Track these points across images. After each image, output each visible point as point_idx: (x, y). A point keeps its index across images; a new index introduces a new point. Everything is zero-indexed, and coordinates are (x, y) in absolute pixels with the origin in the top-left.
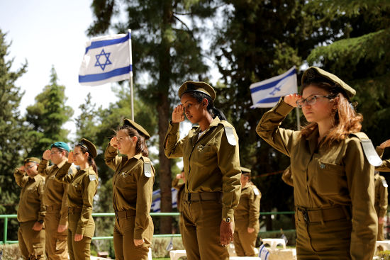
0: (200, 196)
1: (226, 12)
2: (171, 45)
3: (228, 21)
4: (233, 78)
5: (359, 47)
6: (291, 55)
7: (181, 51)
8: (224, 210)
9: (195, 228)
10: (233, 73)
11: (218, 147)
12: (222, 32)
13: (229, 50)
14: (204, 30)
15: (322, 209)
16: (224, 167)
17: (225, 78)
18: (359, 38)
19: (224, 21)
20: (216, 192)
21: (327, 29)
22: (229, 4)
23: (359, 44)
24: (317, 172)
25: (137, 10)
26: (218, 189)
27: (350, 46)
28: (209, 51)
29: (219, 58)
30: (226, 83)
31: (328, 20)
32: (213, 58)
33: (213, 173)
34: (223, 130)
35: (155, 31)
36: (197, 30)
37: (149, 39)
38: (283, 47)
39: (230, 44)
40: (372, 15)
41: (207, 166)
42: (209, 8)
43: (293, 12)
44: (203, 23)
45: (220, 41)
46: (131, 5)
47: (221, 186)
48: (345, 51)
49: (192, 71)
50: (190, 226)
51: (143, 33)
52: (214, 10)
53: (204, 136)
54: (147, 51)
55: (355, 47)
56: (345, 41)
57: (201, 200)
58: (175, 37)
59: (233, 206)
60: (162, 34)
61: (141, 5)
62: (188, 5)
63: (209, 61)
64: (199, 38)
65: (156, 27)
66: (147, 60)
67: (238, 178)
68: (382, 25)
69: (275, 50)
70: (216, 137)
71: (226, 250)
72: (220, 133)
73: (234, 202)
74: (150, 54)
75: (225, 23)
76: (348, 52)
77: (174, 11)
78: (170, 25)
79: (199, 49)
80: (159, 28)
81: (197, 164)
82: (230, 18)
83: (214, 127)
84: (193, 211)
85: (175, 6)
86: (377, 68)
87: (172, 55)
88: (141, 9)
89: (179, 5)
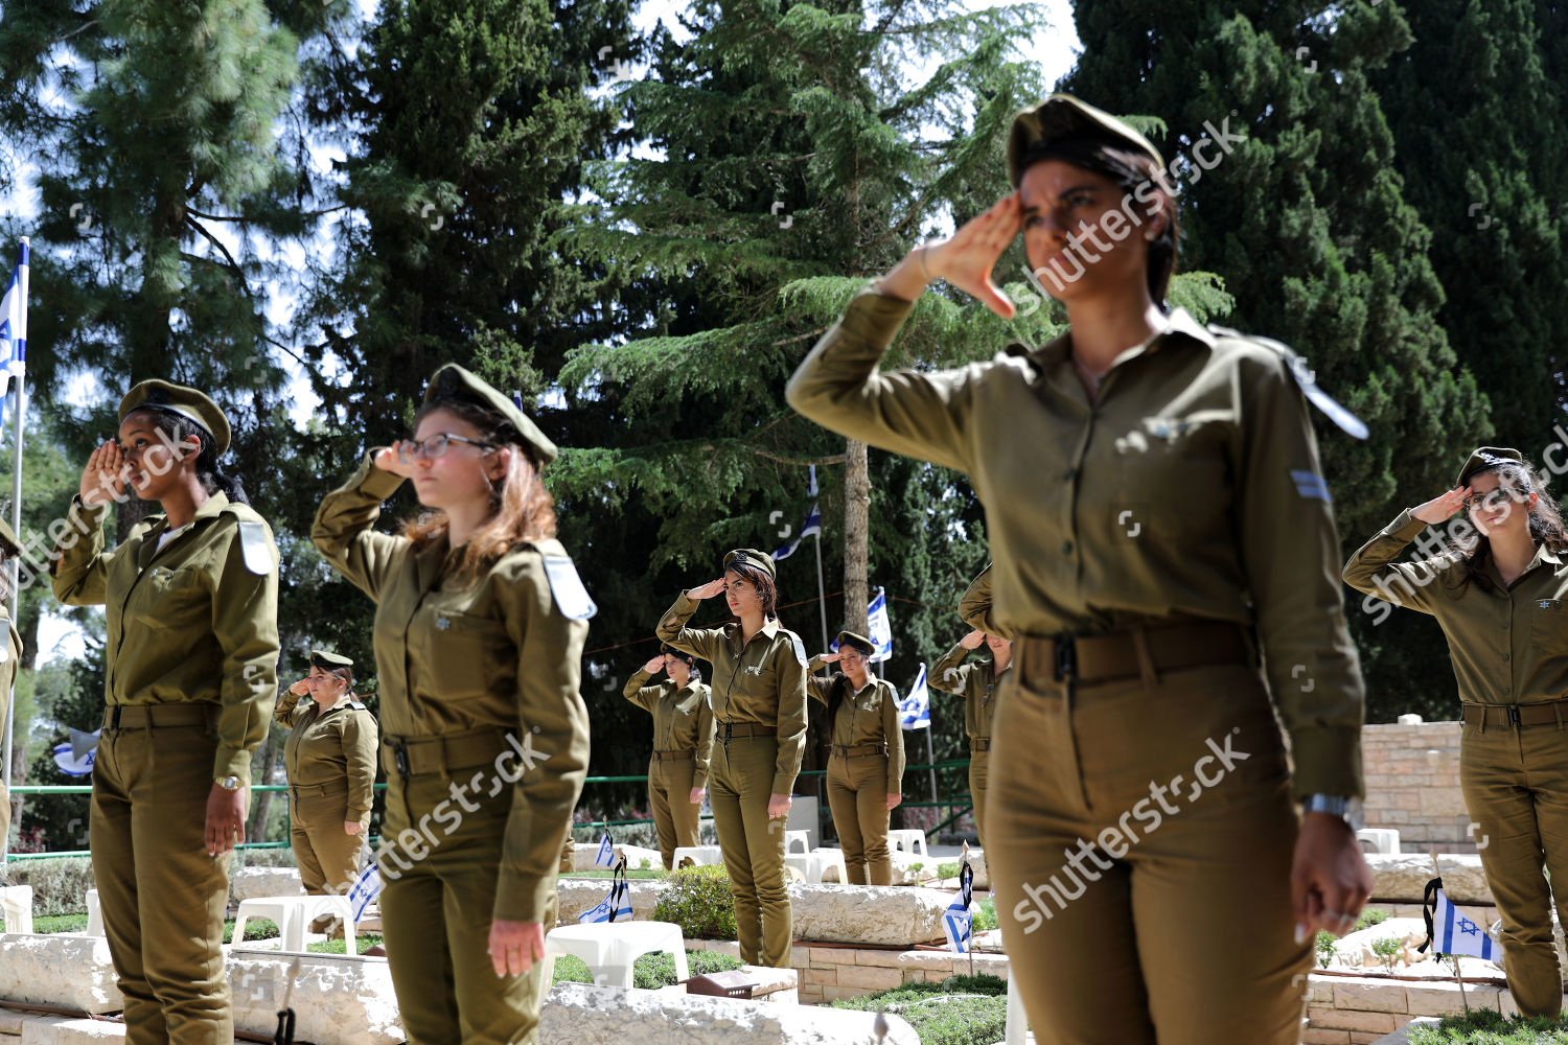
0: (150, 715)
1: (344, 229)
2: (172, 301)
3: (348, 255)
4: (352, 410)
5: (683, 358)
6: (515, 364)
7: (203, 322)
8: (219, 755)
9: (126, 807)
10: (354, 398)
11: (217, 576)
12: (328, 281)
13: (347, 332)
14: (276, 270)
15: (444, 740)
16: (230, 632)
17: (328, 407)
18: (687, 338)
19: (338, 250)
20: (199, 703)
21: (614, 306)
22: (353, 208)
23: (684, 351)
24: (428, 640)
25: (72, 186)
26: (206, 694)
27: (662, 355)
28: (289, 329)
29: (315, 353)
30: (332, 422)
31: (615, 282)
32: (299, 351)
33: (194, 650)
34: (232, 529)
35: (125, 254)
36: (257, 267)
37: (105, 275)
38: (497, 339)
39: (351, 317)
40: (715, 281)
41: (178, 628)
42: (296, 210)
43: (528, 252)
44: (276, 249)
45: (322, 306)
46: (51, 170)
47: (219, 687)
48: (651, 365)
49: (235, 381)
50: (114, 802)
51: (85, 254)
52: (314, 217)
53: (175, 544)
54: (94, 311)
55: (674, 358)
56: (654, 340)
57: (153, 726)
58: (188, 280)
59: (247, 743)
60: (148, 264)
61: (83, 173)
62: (235, 194)
63: (288, 359)
64: (262, 289)
65: (131, 243)
66: (91, 337)
67: (267, 665)
68: (737, 312)
69: (475, 345)
70: (214, 546)
71: (218, 870)
72: (223, 538)
73: (253, 734)
74: (103, 319)
75: (342, 259)
76: (658, 369)
77: (191, 204)
78: (174, 245)
79: (261, 320)
80: (136, 248)
81: (147, 620)
82: (355, 246)
83: (208, 520)
84: (126, 757)
85: (195, 191)
86: (726, 417)
87: (174, 329)
88: (83, 185)
89: (208, 191)
